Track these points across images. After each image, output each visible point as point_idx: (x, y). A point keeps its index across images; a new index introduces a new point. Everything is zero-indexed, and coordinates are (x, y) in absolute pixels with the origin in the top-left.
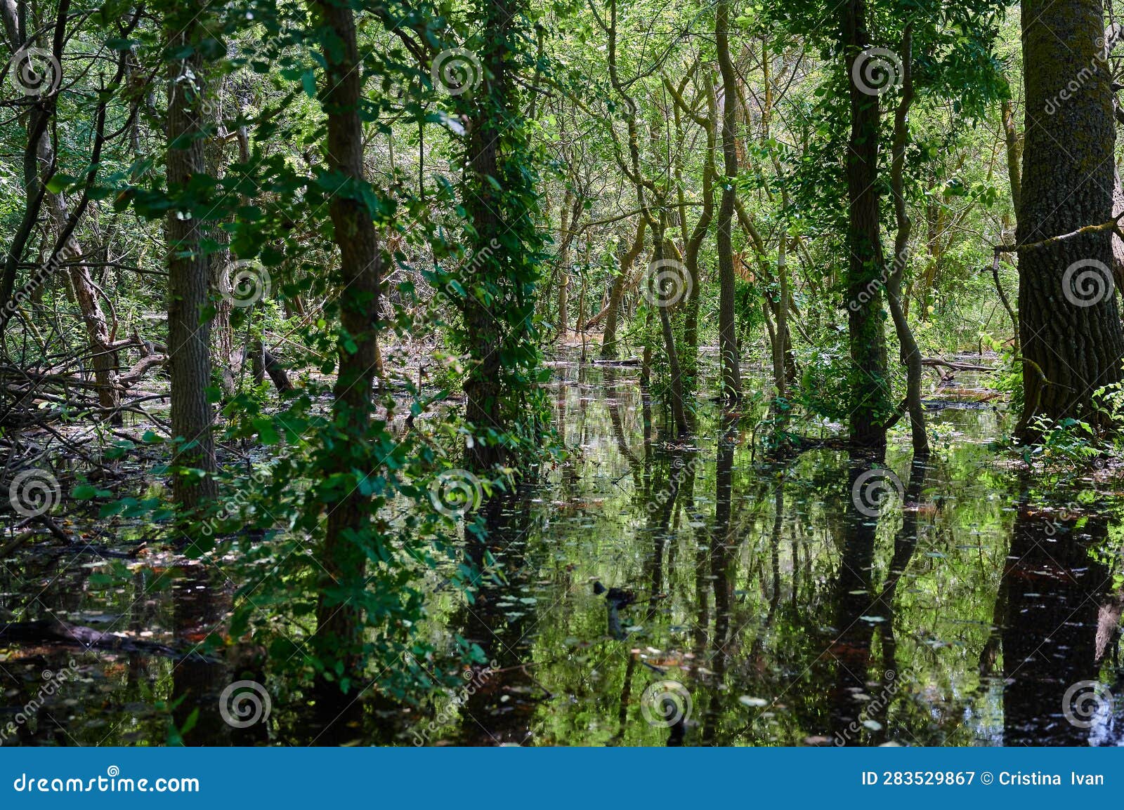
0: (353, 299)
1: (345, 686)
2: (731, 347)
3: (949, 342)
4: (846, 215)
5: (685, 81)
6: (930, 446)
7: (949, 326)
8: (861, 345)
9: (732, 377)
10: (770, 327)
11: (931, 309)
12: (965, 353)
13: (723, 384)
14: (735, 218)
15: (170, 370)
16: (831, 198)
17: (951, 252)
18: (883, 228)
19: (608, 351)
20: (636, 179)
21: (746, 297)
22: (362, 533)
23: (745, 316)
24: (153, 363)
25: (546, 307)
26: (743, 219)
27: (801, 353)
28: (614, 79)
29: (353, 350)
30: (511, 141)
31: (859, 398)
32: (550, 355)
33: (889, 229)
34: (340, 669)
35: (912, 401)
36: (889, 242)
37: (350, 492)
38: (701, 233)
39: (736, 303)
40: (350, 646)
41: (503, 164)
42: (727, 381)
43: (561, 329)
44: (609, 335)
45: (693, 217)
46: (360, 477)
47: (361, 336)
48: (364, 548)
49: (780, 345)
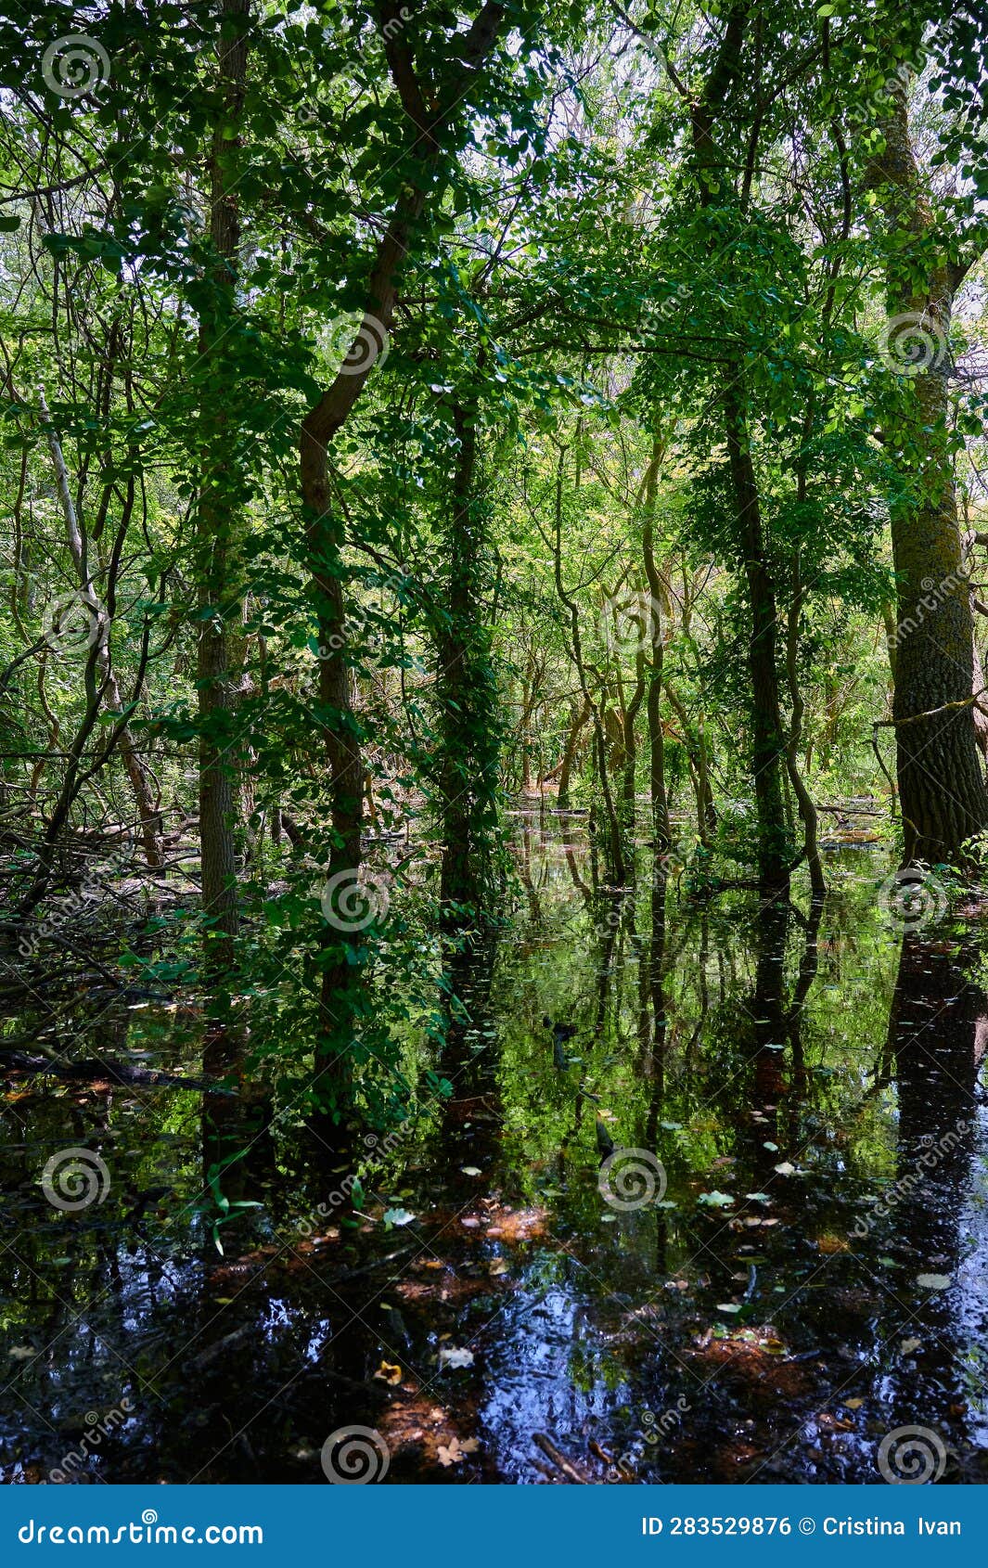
0: (341, 803)
1: (336, 1119)
2: (661, 801)
3: (845, 789)
4: (751, 695)
5: (619, 583)
6: (826, 885)
7: (846, 775)
8: (766, 803)
9: (662, 824)
10: (695, 781)
11: (831, 762)
12: (860, 797)
13: (655, 831)
14: (663, 691)
15: (203, 830)
16: (739, 683)
17: (845, 714)
18: (781, 707)
19: (563, 801)
20: (578, 663)
21: (675, 755)
22: (349, 992)
23: (675, 771)
24: (191, 825)
25: (510, 766)
26: (669, 695)
27: (722, 803)
28: (560, 589)
29: (342, 846)
30: (476, 649)
31: (766, 846)
32: (514, 805)
33: (786, 708)
34: (333, 1104)
35: (809, 850)
36: (787, 716)
37: (339, 961)
38: (635, 706)
39: (666, 760)
40: (341, 1085)
41: (468, 667)
42: (659, 829)
43: (525, 780)
44: (564, 785)
45: (629, 692)
46: (347, 948)
47: (348, 834)
48: (351, 1005)
49: (703, 794)
